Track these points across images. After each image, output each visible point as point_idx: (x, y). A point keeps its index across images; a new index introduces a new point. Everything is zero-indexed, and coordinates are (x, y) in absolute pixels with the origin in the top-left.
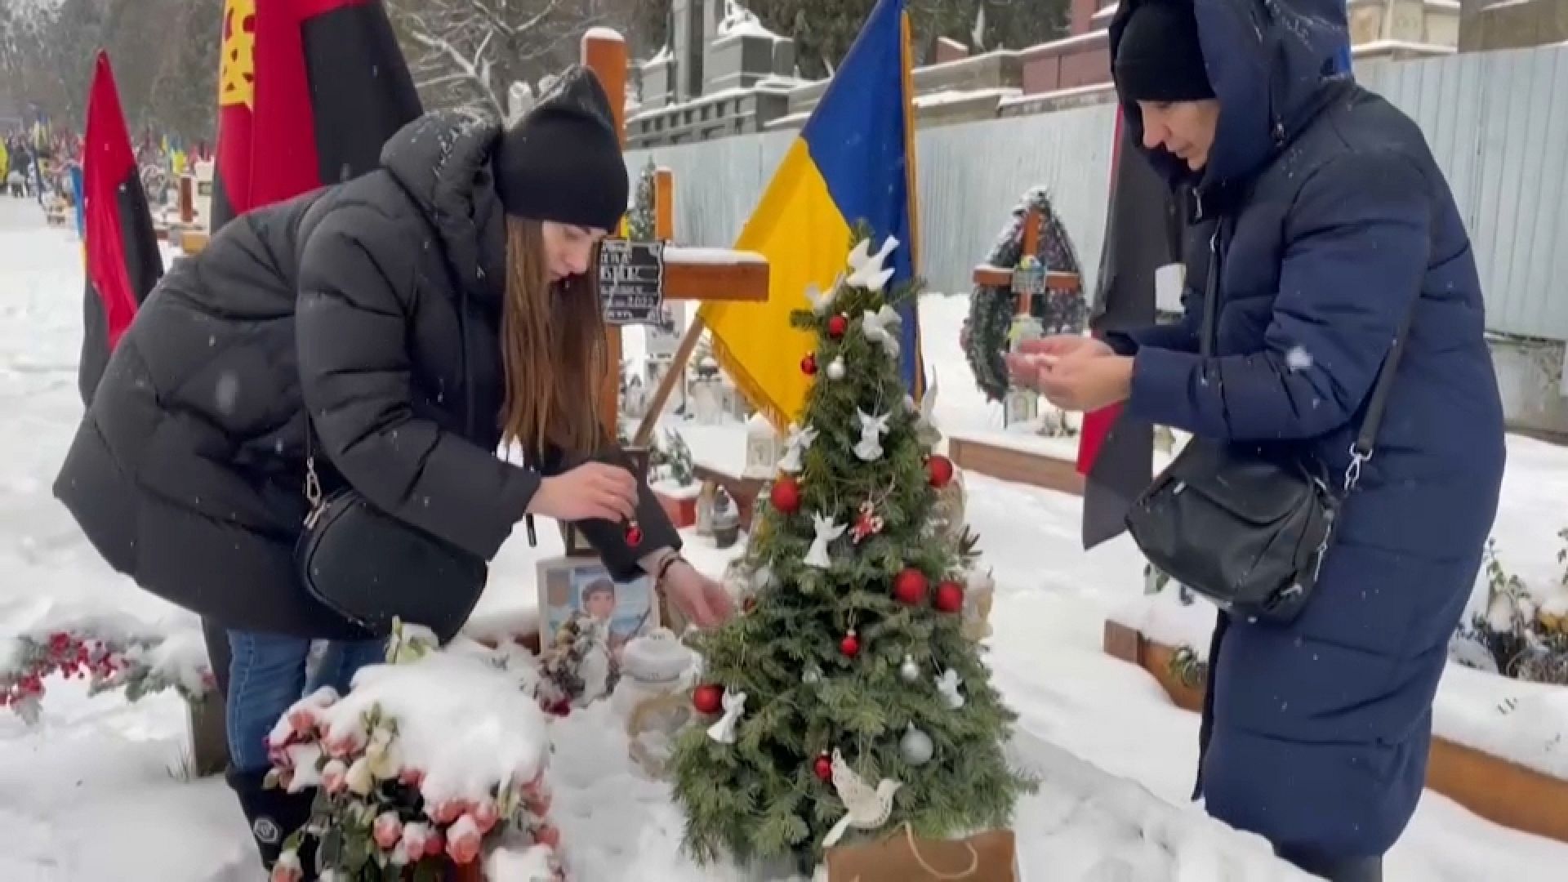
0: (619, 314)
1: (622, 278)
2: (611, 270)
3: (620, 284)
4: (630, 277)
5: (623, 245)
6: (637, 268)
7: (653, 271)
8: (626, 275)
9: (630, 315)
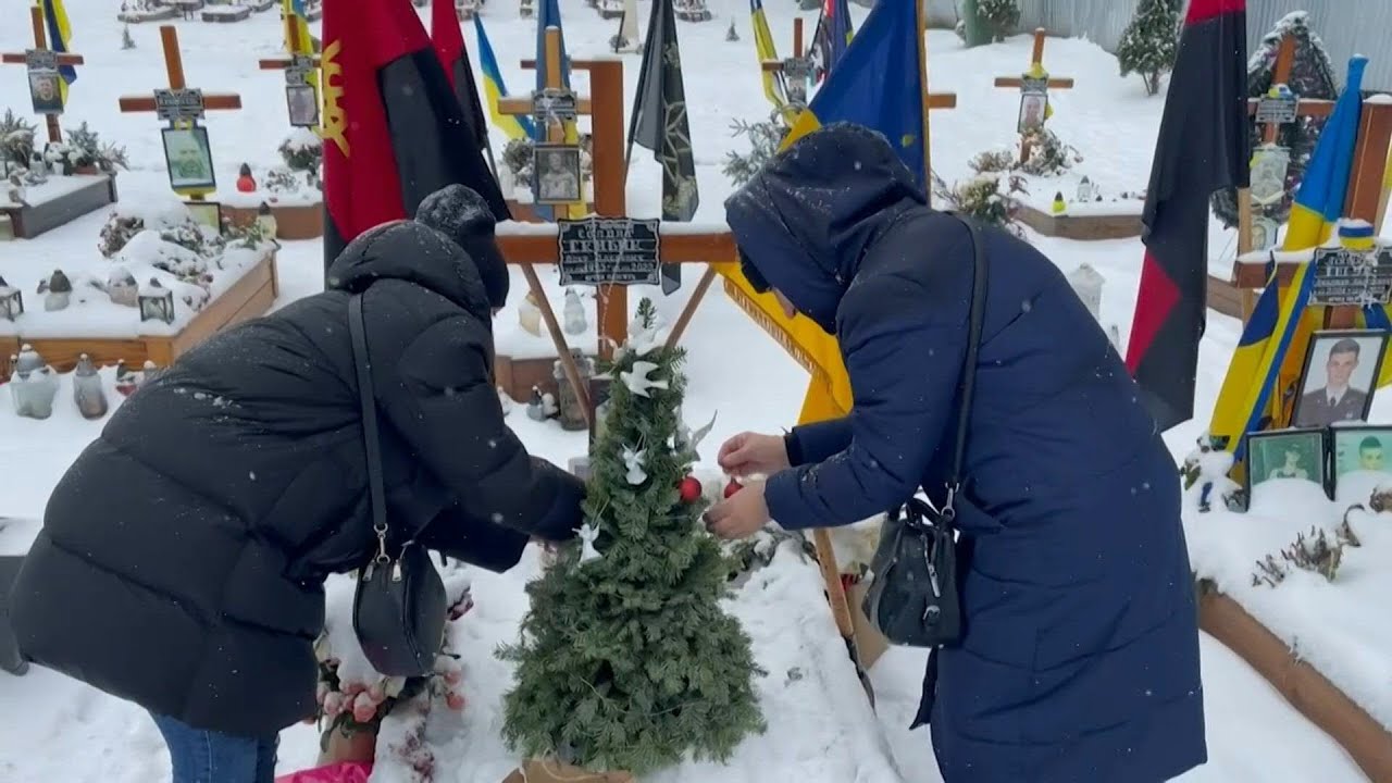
0: (625, 277)
1: (627, 249)
2: (617, 243)
3: (625, 253)
4: (633, 249)
5: (625, 223)
6: (638, 241)
7: (651, 243)
8: (629, 247)
9: (634, 277)
